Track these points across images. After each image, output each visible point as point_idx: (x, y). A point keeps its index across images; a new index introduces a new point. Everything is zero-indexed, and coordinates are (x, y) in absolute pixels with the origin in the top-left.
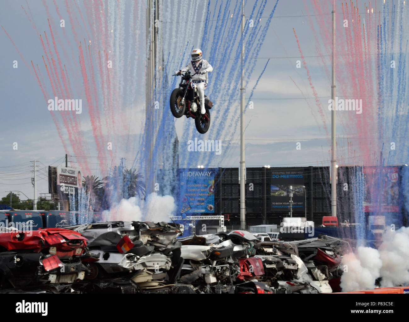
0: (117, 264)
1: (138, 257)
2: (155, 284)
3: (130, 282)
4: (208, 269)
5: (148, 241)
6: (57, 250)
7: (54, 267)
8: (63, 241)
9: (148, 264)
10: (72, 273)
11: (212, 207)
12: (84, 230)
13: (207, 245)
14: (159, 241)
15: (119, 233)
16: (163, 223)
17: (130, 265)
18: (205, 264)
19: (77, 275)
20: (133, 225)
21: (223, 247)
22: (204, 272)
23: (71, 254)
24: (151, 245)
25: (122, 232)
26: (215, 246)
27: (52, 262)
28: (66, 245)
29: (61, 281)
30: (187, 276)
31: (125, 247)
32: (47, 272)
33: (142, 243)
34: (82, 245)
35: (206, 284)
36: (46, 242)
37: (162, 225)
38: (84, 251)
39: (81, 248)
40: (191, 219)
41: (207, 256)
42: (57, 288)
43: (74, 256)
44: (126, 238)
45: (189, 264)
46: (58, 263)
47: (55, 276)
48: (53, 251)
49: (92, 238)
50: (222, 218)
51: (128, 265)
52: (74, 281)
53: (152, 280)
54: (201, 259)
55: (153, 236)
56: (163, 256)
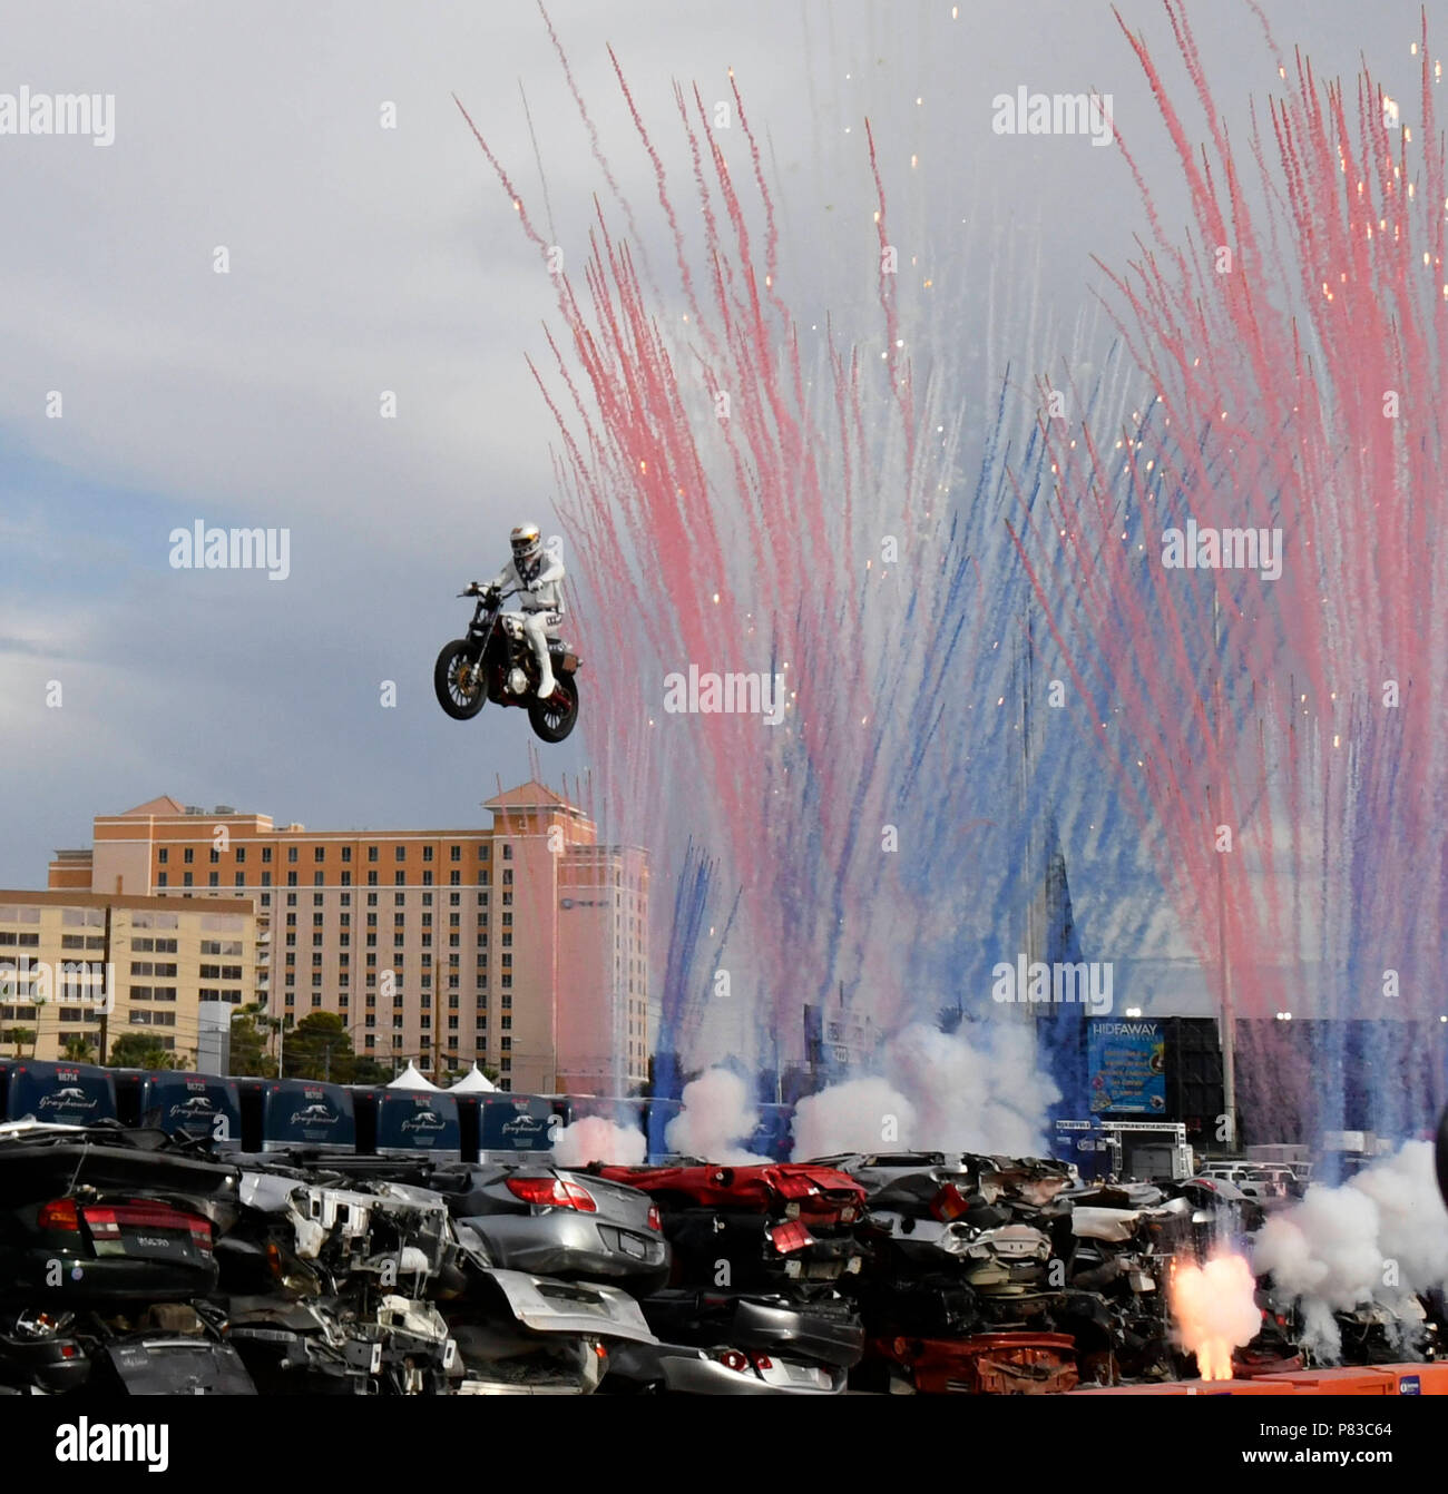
0: (931, 1243)
1: (978, 1230)
2: (1018, 1289)
3: (961, 1282)
4: (1135, 1260)
5: (999, 1196)
6: (802, 1210)
7: (796, 1244)
8: (812, 1192)
9: (998, 1246)
10: (835, 1260)
11: (1162, 1101)
12: (860, 1167)
13: (1132, 1207)
14: (1023, 1198)
15: (934, 1178)
16: (1030, 1159)
17: (959, 1248)
18: (1129, 1250)
19: (846, 1264)
20: (964, 1161)
21: (1169, 1214)
22: (1127, 1267)
23: (834, 1217)
24: (1005, 1206)
25: (940, 1176)
26: (1149, 1211)
27: (791, 1234)
28: (820, 1199)
29: (810, 1275)
30: (1088, 1274)
31: (947, 1208)
32: (781, 1254)
33: (984, 1202)
34: (855, 1201)
35: (1132, 1293)
36: (778, 1192)
37: (1028, 1164)
38: (859, 1214)
39: (854, 1206)
40: (1112, 1128)
41: (1132, 1233)
42: (804, 1288)
43: (839, 1223)
44: (950, 1188)
45: (1093, 1248)
46: (803, 1238)
47: (798, 1265)
48: (793, 1210)
49: (877, 1185)
50: (1181, 1128)
51: (955, 1246)
52: (840, 1276)
53: (1009, 1281)
54: (1120, 1239)
55: (1008, 1187)
56: (1033, 1230)
